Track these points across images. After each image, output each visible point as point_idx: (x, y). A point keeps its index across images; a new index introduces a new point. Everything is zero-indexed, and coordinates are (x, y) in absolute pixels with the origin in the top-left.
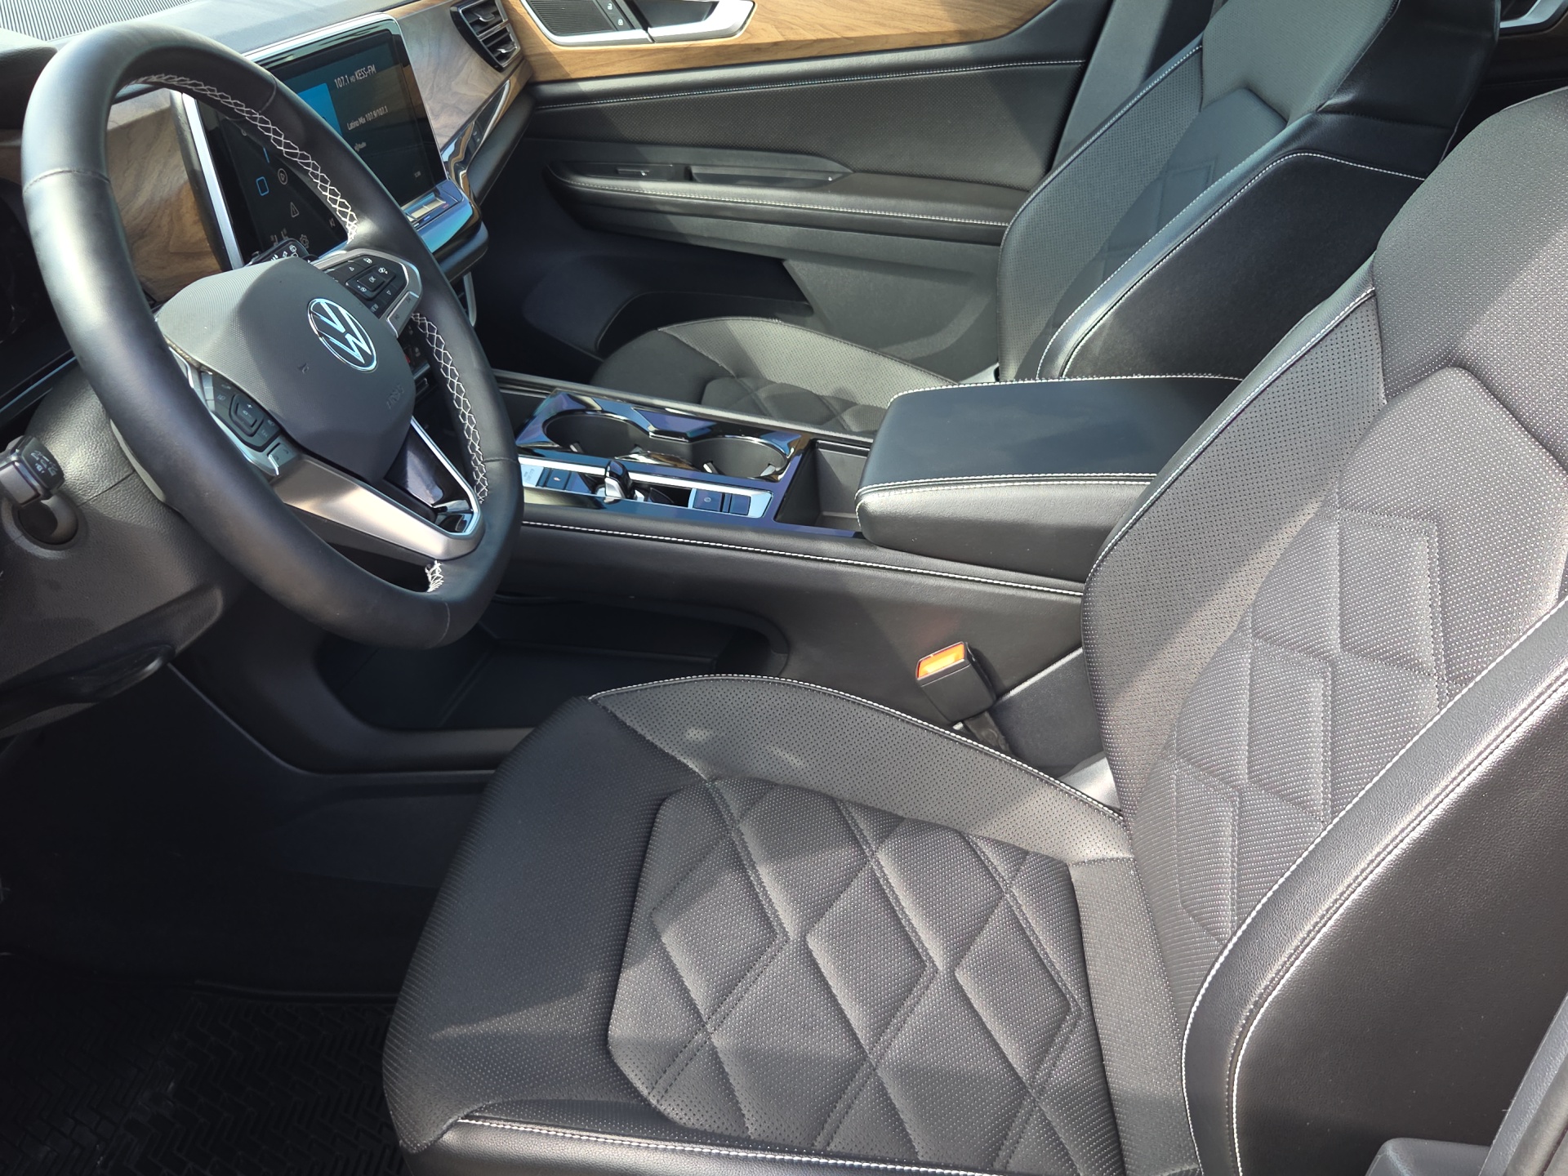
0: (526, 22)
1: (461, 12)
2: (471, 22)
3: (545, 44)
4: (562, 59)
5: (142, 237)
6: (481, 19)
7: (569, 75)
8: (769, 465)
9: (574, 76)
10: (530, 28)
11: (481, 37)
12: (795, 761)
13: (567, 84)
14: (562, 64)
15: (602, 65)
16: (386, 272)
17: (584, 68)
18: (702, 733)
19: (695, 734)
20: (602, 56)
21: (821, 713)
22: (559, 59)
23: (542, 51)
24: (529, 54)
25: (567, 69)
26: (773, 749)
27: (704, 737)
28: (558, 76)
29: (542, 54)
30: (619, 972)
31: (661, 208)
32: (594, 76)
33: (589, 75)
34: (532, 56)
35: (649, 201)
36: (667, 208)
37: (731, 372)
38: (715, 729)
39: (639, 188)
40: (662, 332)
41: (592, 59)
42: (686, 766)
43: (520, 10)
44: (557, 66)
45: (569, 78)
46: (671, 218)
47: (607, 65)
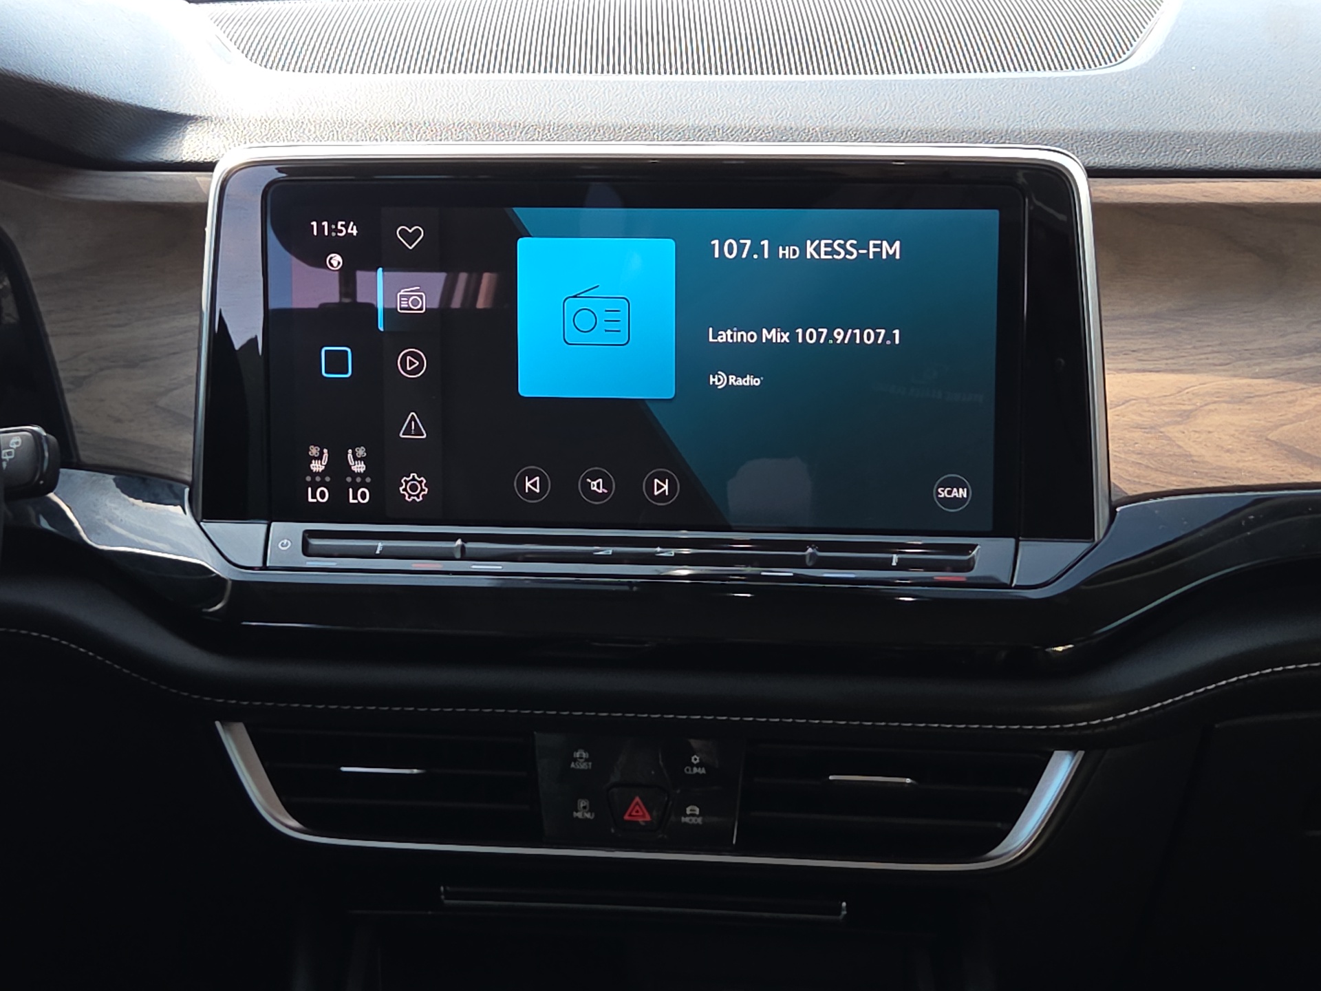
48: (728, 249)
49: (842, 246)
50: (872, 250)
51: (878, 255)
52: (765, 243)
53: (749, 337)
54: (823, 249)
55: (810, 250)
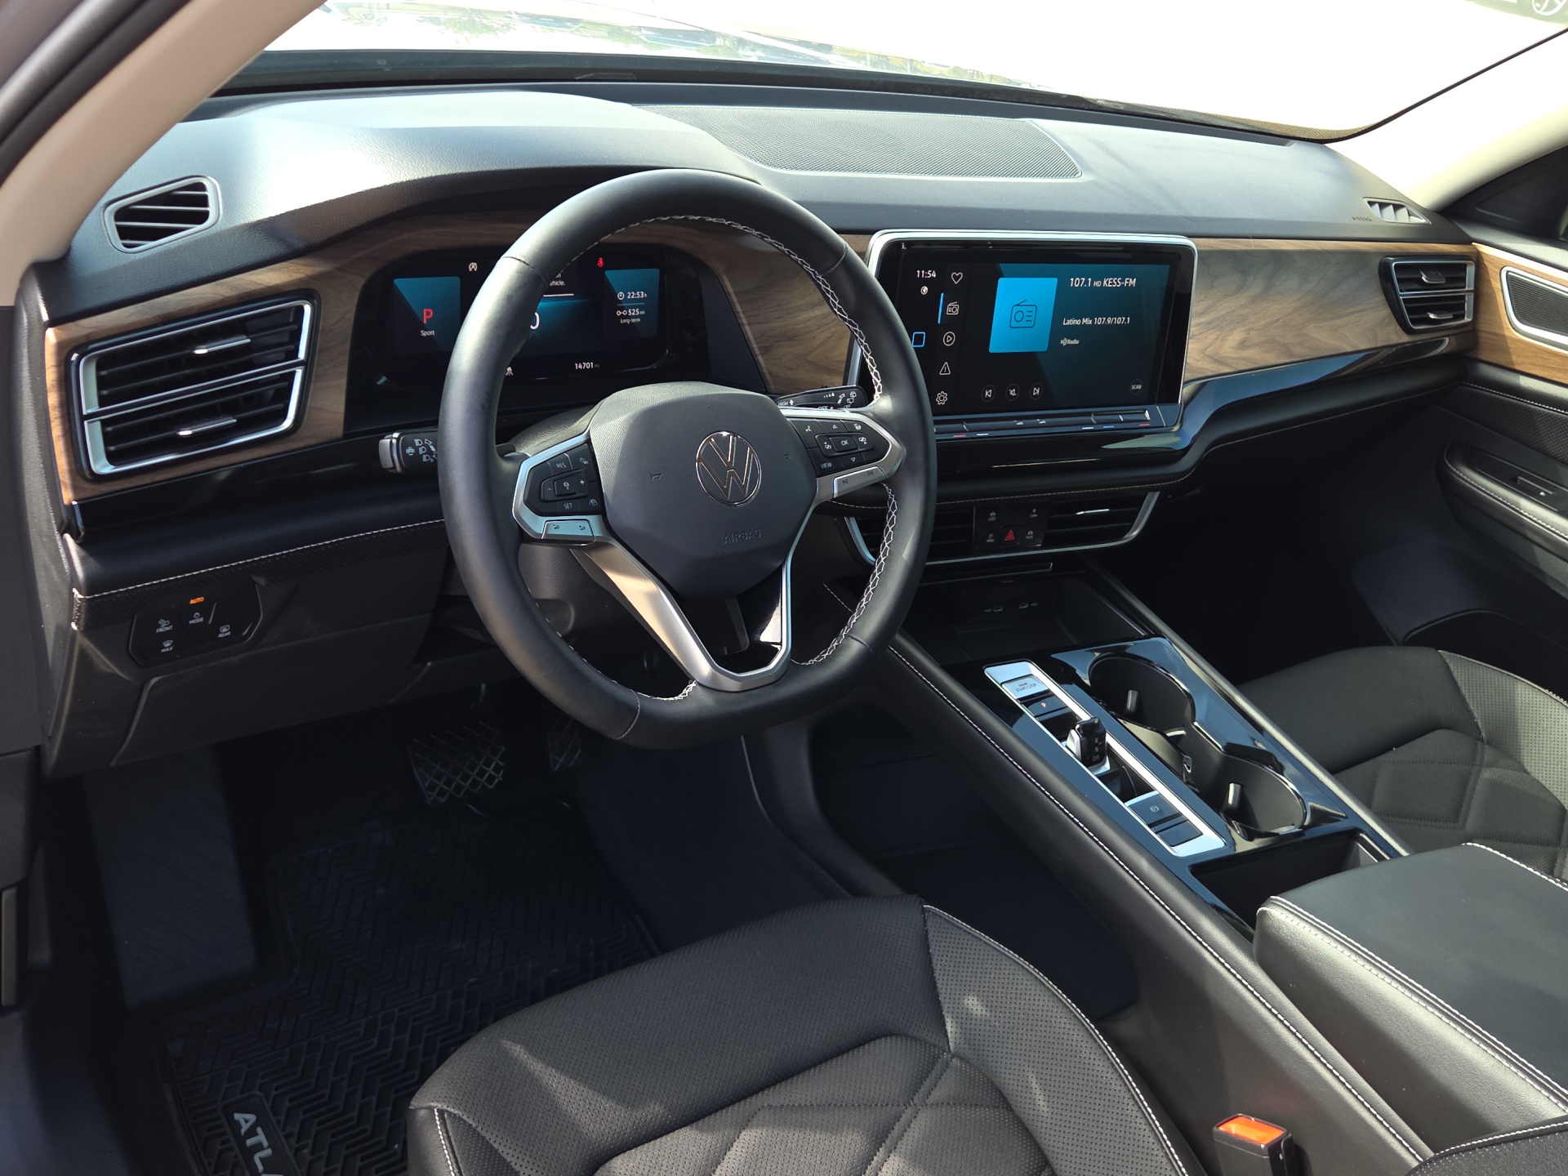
0: (1495, 298)
1: (1393, 264)
2: (1401, 276)
3: (1505, 326)
4: (1514, 346)
5: (790, 339)
6: (1424, 278)
7: (1513, 364)
8: (1293, 825)
9: (1517, 367)
10: (1496, 306)
11: (1403, 295)
12: (1042, 1103)
13: (1509, 373)
14: (1511, 351)
15: (1553, 368)
16: (865, 443)
17: (1533, 364)
18: (979, 1008)
19: (973, 1004)
20: (1556, 359)
21: (1095, 1080)
22: (1510, 345)
23: (1496, 331)
24: (1482, 329)
25: (1514, 358)
26: (1030, 1075)
27: (979, 1013)
28: (1502, 361)
29: (1495, 334)
30: (685, 1125)
31: (1529, 534)
32: (1540, 375)
33: (1533, 372)
34: (1484, 332)
35: (1521, 523)
36: (1536, 538)
37: (1484, 734)
38: (994, 1013)
39: (1518, 505)
40: (1440, 654)
41: (1545, 358)
42: (944, 1024)
43: (1495, 284)
44: (1506, 351)
45: (1512, 367)
46: (1536, 549)
47: (1559, 370)
48: (1076, 282)
49: (1116, 281)
50: (1126, 282)
51: (1128, 284)
52: (1090, 279)
53: (1078, 322)
54: (1110, 282)
55: (1105, 282)
